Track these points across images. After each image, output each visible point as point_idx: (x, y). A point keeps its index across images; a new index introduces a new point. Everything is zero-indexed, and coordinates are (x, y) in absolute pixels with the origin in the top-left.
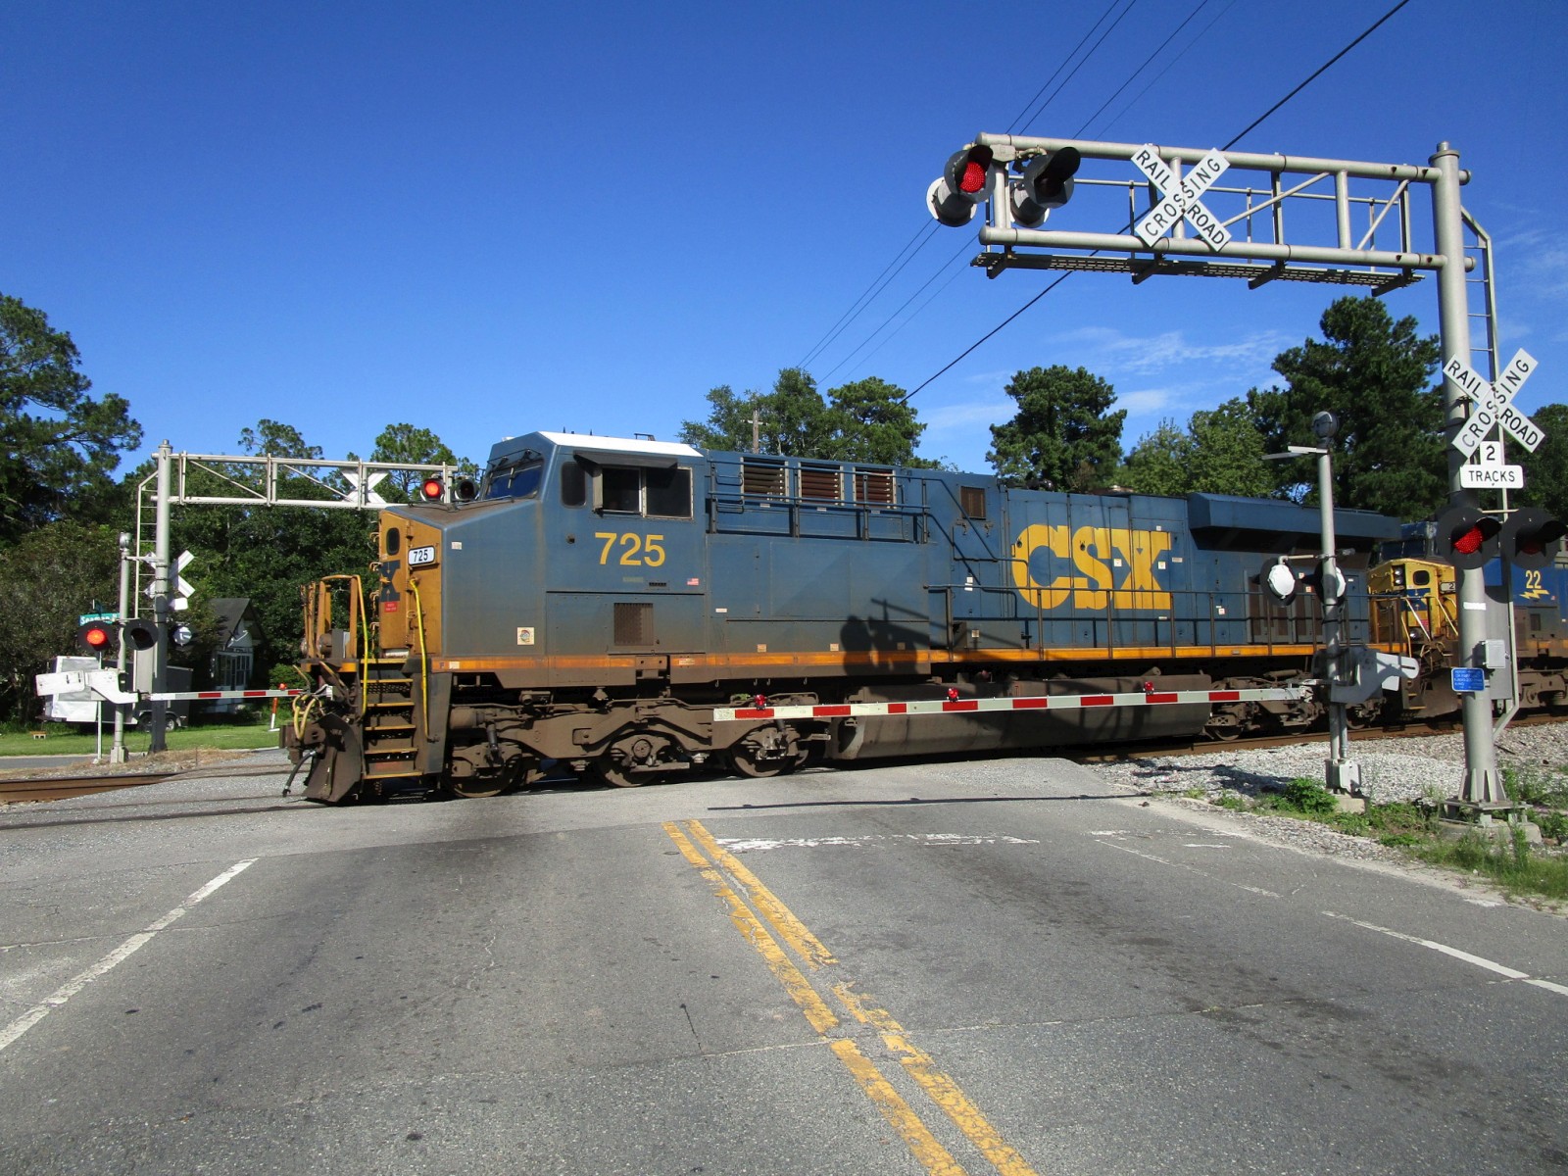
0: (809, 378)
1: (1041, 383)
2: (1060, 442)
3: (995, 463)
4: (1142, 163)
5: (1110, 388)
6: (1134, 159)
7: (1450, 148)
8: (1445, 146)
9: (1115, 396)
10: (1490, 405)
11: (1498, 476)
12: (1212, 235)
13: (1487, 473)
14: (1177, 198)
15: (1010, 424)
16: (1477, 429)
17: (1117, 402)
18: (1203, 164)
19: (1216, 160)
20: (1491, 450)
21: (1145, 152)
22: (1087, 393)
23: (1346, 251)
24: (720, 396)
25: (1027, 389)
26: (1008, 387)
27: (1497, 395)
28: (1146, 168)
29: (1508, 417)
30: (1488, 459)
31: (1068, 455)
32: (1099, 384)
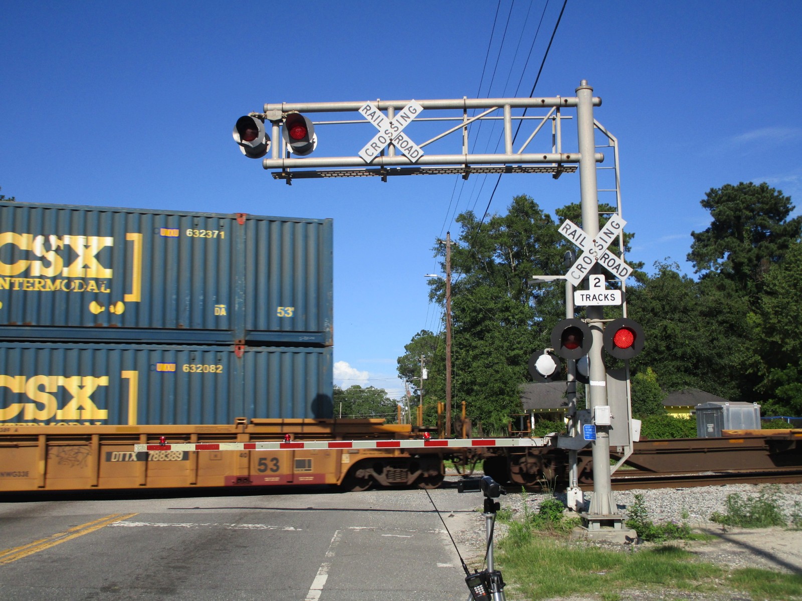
0: (532, 202)
1: (729, 197)
2: (746, 244)
3: (695, 263)
4: (366, 113)
5: (788, 199)
6: (360, 111)
7: (587, 84)
8: (584, 82)
9: (793, 205)
10: (591, 252)
11: (602, 297)
12: (411, 153)
13: (594, 295)
14: (387, 132)
15: (708, 231)
16: (582, 267)
17: (795, 210)
18: (405, 110)
19: (414, 107)
20: (597, 280)
21: (368, 106)
22: (767, 204)
23: (509, 156)
24: (466, 219)
25: (719, 202)
26: (703, 202)
27: (597, 245)
28: (368, 115)
29: (606, 259)
30: (595, 286)
31: (752, 255)
32: (778, 196)
